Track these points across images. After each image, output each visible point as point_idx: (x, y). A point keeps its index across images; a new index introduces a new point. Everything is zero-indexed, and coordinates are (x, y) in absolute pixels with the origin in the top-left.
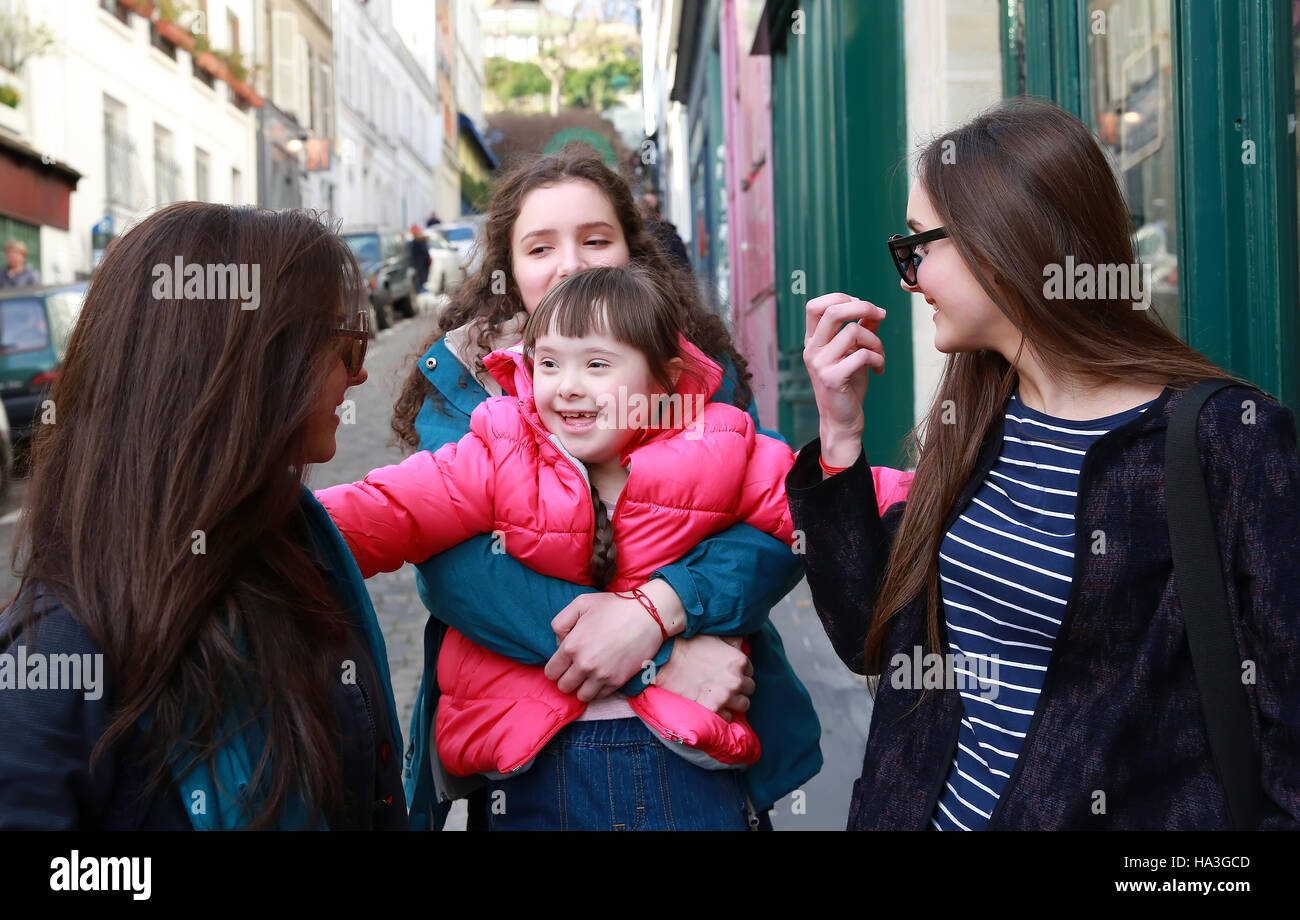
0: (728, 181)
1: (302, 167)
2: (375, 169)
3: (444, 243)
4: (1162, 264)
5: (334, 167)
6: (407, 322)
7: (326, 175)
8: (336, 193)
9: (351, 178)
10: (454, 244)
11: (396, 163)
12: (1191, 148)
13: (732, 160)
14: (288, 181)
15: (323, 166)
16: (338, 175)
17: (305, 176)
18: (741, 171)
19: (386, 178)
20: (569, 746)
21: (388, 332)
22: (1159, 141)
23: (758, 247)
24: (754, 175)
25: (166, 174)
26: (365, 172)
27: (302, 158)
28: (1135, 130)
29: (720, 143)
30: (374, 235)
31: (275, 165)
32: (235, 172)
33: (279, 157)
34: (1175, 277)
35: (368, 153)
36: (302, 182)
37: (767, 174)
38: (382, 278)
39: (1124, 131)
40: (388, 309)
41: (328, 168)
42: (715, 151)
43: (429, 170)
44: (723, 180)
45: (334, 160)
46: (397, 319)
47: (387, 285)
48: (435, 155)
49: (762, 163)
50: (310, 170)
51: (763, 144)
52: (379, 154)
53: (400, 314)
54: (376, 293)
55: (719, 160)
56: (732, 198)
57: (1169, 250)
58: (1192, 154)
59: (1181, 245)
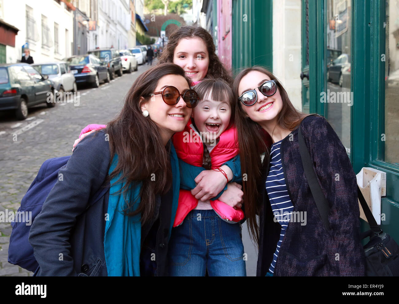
0: (218, 37)
1: (87, 29)
2: (110, 31)
3: (131, 54)
4: (347, 66)
5: (97, 29)
6: (119, 78)
7: (95, 32)
8: (98, 38)
9: (102, 33)
10: (134, 54)
11: (116, 29)
12: (355, 31)
13: (220, 31)
14: (83, 33)
15: (94, 29)
16: (98, 32)
17: (88, 32)
18: (222, 34)
19: (113, 33)
20: (193, 217)
21: (113, 81)
22: (346, 28)
23: (227, 58)
24: (226, 35)
25: (45, 30)
26: (107, 31)
27: (87, 26)
28: (340, 25)
29: (216, 26)
30: (110, 51)
31: (79, 28)
32: (66, 30)
33: (80, 26)
34: (350, 70)
35: (108, 25)
36: (87, 34)
37: (230, 35)
38: (112, 64)
39: (337, 26)
40: (113, 74)
41: (95, 30)
42: (215, 28)
43: (126, 31)
44: (217, 36)
45: (97, 27)
46: (116, 77)
47: (113, 66)
48: (128, 27)
49: (229, 32)
50: (90, 30)
51: (229, 26)
52: (111, 26)
53: (117, 75)
54: (110, 69)
55: (216, 31)
56: (220, 42)
57: (349, 62)
58: (356, 33)
59: (352, 60)
